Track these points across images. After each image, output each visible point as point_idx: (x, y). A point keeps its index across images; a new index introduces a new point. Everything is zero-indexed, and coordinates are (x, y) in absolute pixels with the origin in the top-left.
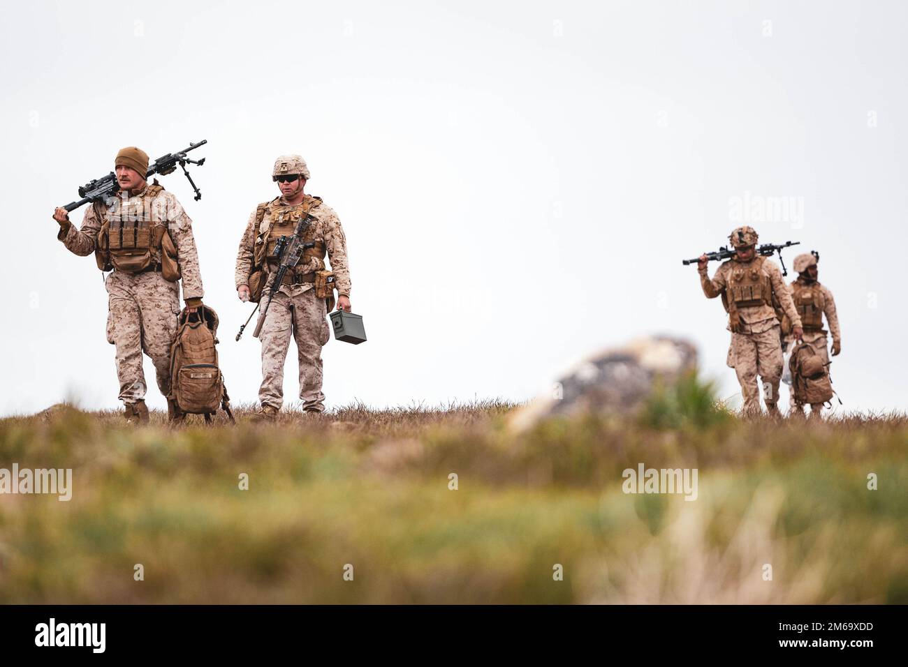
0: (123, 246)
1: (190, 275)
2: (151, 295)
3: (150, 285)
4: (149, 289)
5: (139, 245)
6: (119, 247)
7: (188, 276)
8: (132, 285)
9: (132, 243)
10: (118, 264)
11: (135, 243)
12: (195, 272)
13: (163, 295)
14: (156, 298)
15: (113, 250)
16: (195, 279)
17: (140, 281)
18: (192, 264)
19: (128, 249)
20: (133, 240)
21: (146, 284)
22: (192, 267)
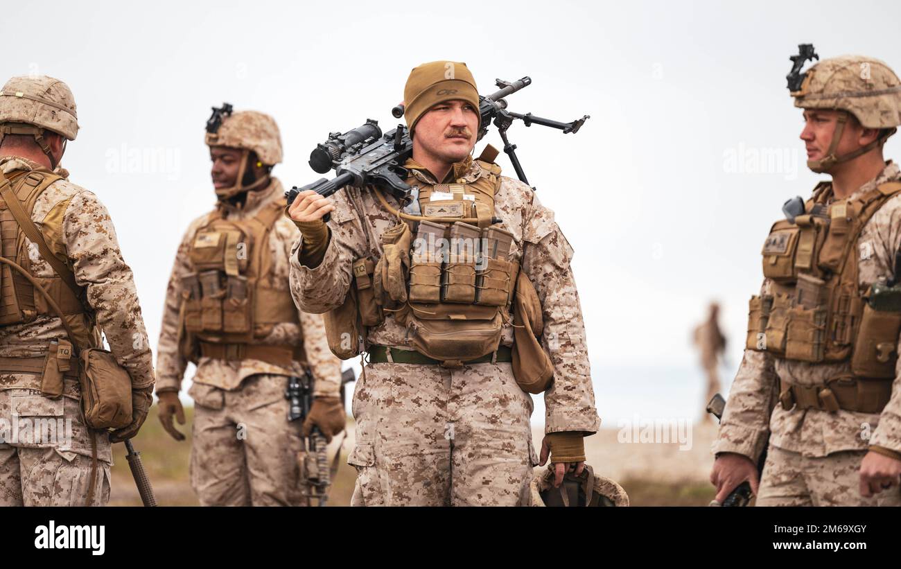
0: (448, 296)
1: (573, 376)
2: (493, 422)
3: (488, 398)
4: (487, 405)
5: (485, 295)
6: (437, 298)
7: (567, 378)
8: (443, 398)
9: (470, 290)
10: (427, 339)
11: (477, 290)
12: (583, 371)
13: (518, 421)
14: (505, 427)
15: (419, 303)
16: (583, 387)
17: (465, 389)
18: (576, 352)
19: (459, 304)
20: (473, 283)
21: (480, 394)
22: (576, 357)
